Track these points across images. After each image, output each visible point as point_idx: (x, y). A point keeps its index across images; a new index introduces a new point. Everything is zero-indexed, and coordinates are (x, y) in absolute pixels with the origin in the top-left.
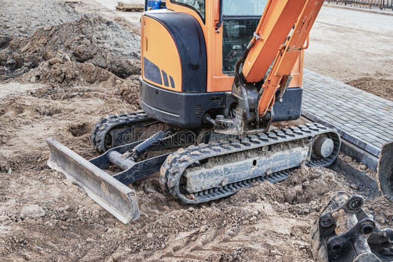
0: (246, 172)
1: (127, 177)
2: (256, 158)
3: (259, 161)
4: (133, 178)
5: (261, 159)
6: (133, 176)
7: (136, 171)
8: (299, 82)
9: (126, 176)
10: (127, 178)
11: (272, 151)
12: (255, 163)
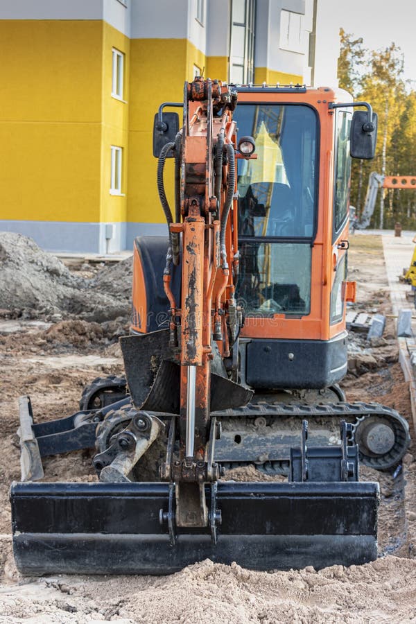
0: (222, 450)
1: (71, 440)
2: (241, 433)
3: (245, 438)
4: (80, 443)
5: (248, 434)
6: (80, 440)
7: (84, 434)
8: (320, 332)
9: (68, 438)
10: (70, 442)
11: (271, 427)
12: (238, 439)
